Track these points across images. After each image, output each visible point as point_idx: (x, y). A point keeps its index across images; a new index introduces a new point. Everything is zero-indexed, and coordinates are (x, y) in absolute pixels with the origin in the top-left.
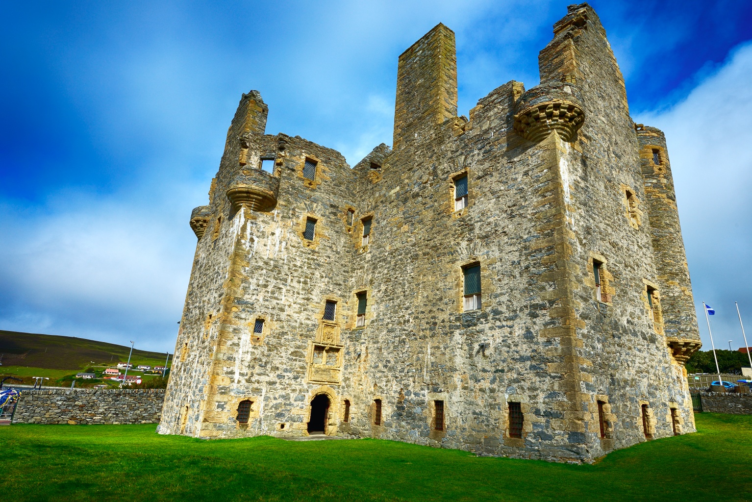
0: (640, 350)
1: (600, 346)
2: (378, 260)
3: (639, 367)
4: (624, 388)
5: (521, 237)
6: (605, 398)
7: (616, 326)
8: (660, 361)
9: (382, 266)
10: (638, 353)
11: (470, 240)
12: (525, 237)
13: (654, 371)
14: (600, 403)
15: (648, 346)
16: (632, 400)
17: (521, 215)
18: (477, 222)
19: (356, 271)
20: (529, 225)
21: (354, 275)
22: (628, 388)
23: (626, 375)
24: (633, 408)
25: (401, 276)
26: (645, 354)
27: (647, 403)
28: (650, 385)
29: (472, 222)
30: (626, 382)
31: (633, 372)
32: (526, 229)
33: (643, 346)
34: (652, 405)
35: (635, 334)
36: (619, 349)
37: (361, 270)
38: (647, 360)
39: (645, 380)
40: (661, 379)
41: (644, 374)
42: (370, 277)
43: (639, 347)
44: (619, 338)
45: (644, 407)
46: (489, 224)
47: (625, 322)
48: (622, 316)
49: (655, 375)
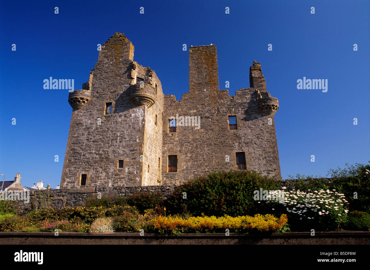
2: (184, 142)
5: (263, 147)
9: (187, 145)
11: (240, 143)
12: (264, 147)
17: (262, 139)
18: (243, 137)
19: (167, 145)
20: (265, 143)
21: (165, 146)
25: (201, 152)
29: (240, 136)
32: (264, 144)
37: (171, 145)
42: (179, 149)
46: (248, 139)
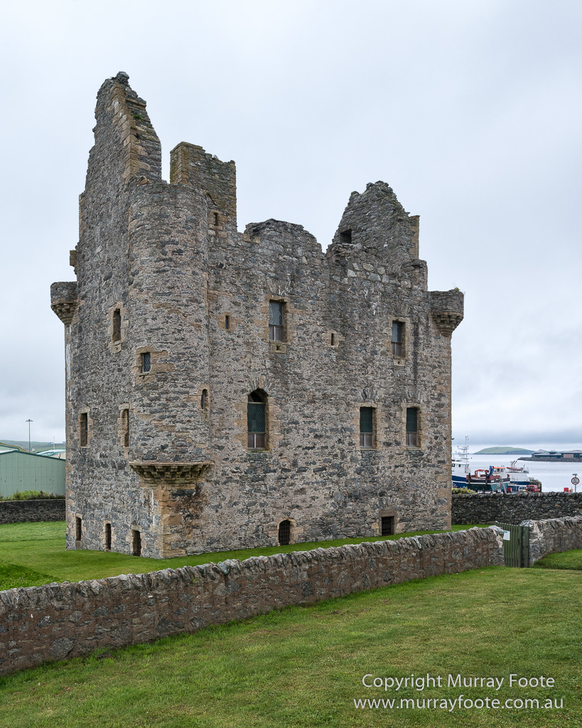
0: (108, 479)
1: (79, 481)
3: (106, 493)
4: (94, 510)
6: (81, 517)
7: (91, 462)
8: (128, 486)
10: (106, 481)
13: (119, 495)
14: (79, 520)
15: (116, 473)
16: (98, 519)
22: (96, 510)
23: (95, 500)
24: (99, 525)
26: (112, 481)
27: (110, 523)
28: (114, 509)
30: (95, 505)
31: (100, 497)
33: (112, 474)
34: (114, 525)
35: (105, 466)
36: (91, 480)
38: (113, 486)
39: (110, 504)
40: (125, 502)
41: (110, 499)
43: (107, 476)
44: (93, 472)
45: (108, 526)
47: (98, 458)
48: (96, 452)
49: (120, 499)
